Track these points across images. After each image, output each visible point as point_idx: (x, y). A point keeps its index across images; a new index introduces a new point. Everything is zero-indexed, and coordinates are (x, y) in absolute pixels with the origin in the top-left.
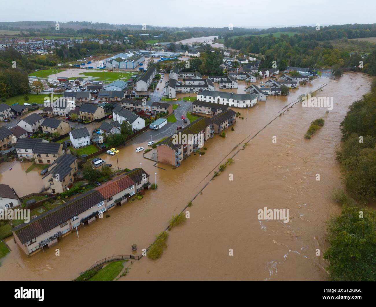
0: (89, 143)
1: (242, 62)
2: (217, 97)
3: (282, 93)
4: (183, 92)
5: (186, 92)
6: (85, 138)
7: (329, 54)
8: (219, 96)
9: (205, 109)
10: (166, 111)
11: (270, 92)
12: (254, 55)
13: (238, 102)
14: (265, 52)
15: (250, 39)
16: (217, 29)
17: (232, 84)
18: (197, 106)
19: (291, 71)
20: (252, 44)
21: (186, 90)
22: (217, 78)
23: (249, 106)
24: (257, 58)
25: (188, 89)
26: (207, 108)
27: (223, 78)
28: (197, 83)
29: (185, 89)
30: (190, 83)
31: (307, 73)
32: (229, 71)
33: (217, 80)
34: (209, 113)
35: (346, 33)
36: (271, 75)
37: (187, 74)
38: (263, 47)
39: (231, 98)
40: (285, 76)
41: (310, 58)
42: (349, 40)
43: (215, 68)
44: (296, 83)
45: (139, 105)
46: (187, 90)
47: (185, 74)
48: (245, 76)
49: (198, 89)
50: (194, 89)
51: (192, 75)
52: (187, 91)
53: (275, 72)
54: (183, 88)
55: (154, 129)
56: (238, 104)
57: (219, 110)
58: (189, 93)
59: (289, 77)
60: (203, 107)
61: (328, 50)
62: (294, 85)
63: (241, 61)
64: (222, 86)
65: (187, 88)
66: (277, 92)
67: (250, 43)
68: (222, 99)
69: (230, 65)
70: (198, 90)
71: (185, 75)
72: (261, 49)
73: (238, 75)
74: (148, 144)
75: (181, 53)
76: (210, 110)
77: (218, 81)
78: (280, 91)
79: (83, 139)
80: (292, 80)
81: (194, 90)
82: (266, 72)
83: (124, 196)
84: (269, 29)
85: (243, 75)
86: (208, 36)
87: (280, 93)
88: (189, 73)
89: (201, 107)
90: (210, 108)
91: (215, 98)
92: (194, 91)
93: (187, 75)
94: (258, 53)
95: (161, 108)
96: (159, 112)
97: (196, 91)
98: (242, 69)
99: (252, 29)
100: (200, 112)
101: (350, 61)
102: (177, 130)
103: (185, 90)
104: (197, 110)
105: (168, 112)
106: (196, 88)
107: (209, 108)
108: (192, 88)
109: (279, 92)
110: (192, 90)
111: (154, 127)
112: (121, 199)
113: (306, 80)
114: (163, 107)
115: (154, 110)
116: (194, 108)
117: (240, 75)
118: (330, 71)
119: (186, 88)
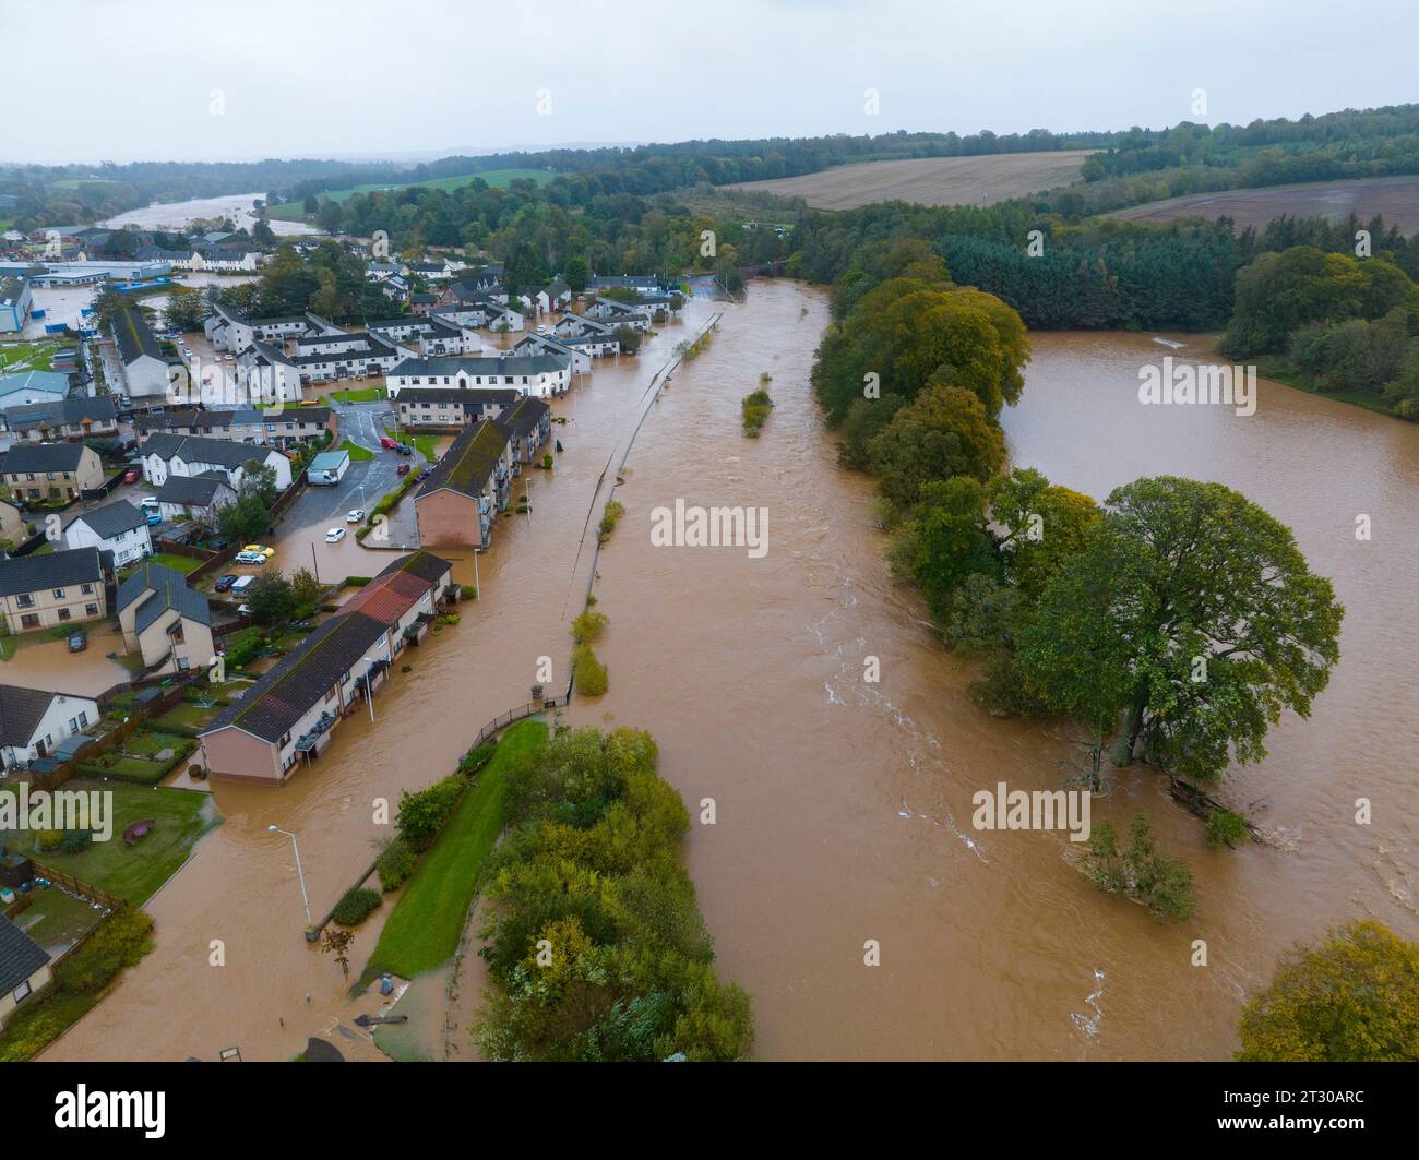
0: (148, 548)
1: (433, 275)
2: (455, 375)
3: (623, 349)
4: (312, 379)
5: (322, 377)
6: (135, 532)
7: (689, 232)
8: (462, 371)
9: (442, 412)
10: (321, 433)
11: (588, 348)
12: (453, 252)
13: (525, 381)
14: (483, 239)
15: (411, 197)
16: (237, 167)
17: (461, 340)
18: (413, 406)
19: (603, 288)
20: (429, 214)
21: (322, 372)
22: (399, 328)
23: (558, 390)
24: (467, 261)
25: (331, 368)
26: (451, 406)
27: (417, 327)
28: (342, 347)
29: (317, 367)
30: (315, 350)
31: (654, 289)
32: (415, 304)
33: (400, 333)
34: (458, 422)
35: (702, 170)
36: (556, 306)
37: (276, 327)
38: (472, 224)
39: (500, 372)
40: (602, 304)
41: (645, 247)
42: (717, 188)
43: (370, 298)
44: (644, 317)
45: (214, 429)
46: (325, 371)
47: (270, 328)
48: (482, 313)
49: (363, 364)
50: (350, 364)
51: (297, 326)
52: (327, 376)
53: (563, 297)
54: (313, 366)
55: (327, 481)
56: (525, 386)
57: (489, 407)
58: (336, 380)
59: (615, 304)
60: (434, 406)
61: (682, 221)
62: (640, 323)
63: (429, 274)
64: (432, 347)
65: (324, 366)
66: (609, 345)
67: (420, 213)
68: (474, 378)
69: (402, 287)
70: (364, 368)
71: (273, 331)
72: (465, 231)
73: (458, 314)
74: (350, 519)
75: (173, 263)
76: (460, 411)
77: (404, 337)
78: (617, 343)
79: (129, 535)
80: (628, 312)
81: (349, 369)
82: (539, 296)
83: (417, 620)
84: (441, 162)
85: (475, 313)
86: (214, 196)
87: (617, 350)
88: (287, 322)
89: (427, 406)
90: (461, 406)
91: (451, 378)
92: (352, 373)
93: (277, 331)
94: (459, 245)
95: (302, 426)
96: (297, 439)
97: (357, 373)
98: (454, 296)
99: (371, 164)
100: (428, 422)
101: (752, 248)
102: (396, 476)
103: (318, 372)
104: (413, 418)
105: (329, 434)
106: (355, 363)
107: (457, 407)
108: (344, 363)
109: (614, 346)
110: (344, 368)
111: (326, 477)
112: (415, 628)
113: (662, 310)
114: (310, 422)
115: (274, 435)
116: (403, 415)
117: (466, 313)
118: (709, 280)
119: (321, 365)
